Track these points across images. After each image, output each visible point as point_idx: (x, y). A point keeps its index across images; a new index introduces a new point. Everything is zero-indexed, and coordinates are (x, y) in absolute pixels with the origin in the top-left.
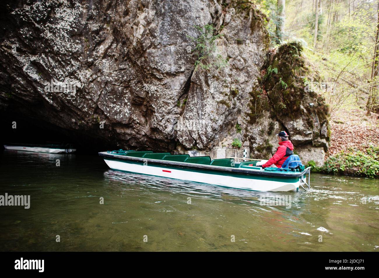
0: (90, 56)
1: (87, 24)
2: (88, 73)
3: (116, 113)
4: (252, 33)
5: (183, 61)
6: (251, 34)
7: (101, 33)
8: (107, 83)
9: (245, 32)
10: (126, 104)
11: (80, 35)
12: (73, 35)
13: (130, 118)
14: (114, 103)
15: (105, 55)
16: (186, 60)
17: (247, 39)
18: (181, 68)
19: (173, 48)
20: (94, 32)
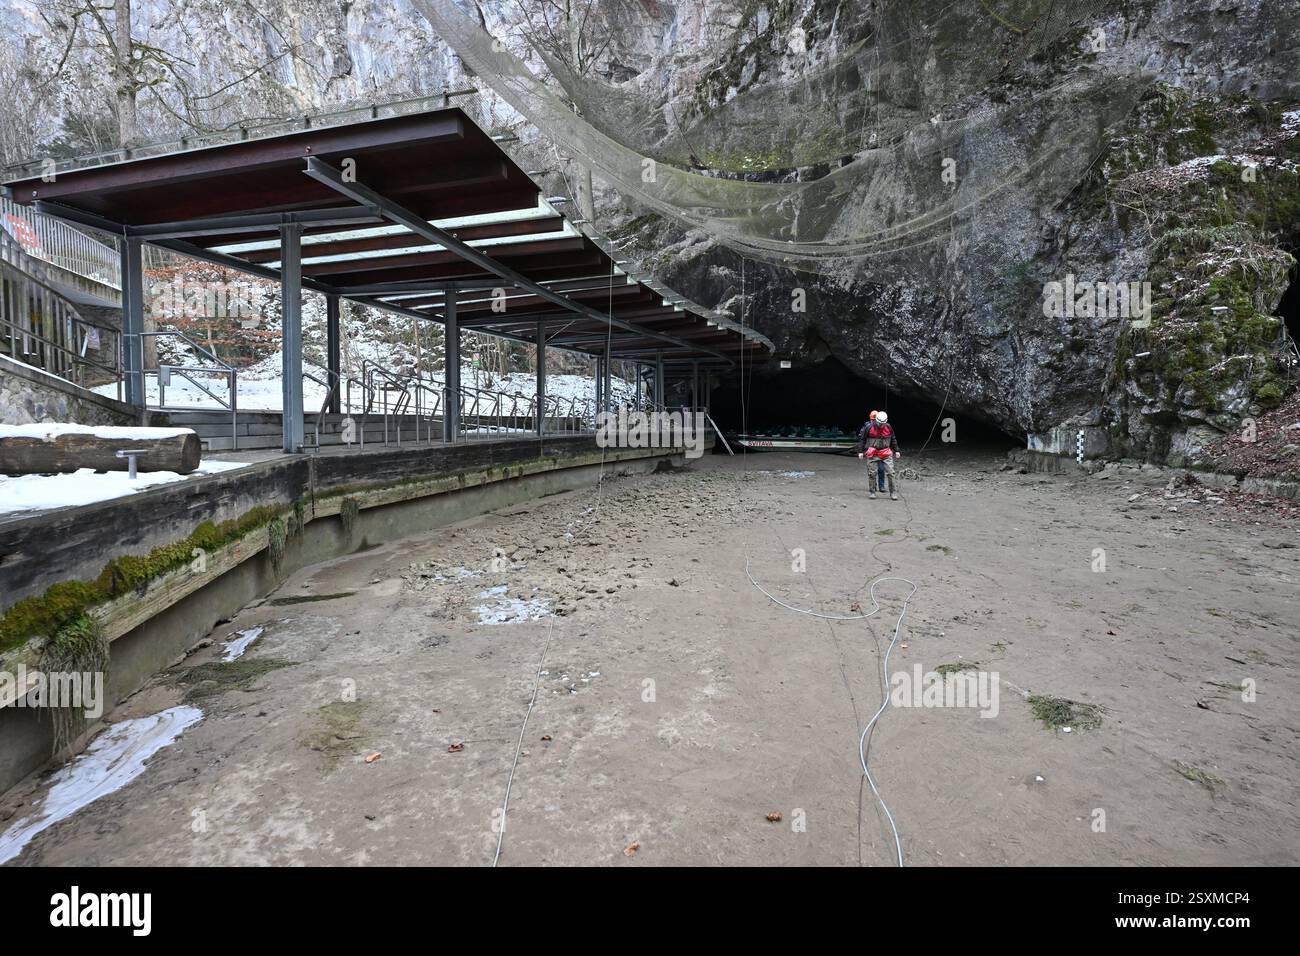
0: (932, 331)
1: (923, 299)
2: (935, 349)
3: (970, 390)
4: (1127, 234)
5: (1008, 317)
6: (1125, 238)
7: (937, 304)
8: (952, 357)
9: (1112, 239)
10: (976, 378)
11: (920, 312)
12: (914, 314)
13: (985, 396)
14: (964, 379)
15: (946, 327)
16: (1011, 315)
17: (1120, 247)
18: (1007, 327)
19: (989, 307)
20: (930, 305)
